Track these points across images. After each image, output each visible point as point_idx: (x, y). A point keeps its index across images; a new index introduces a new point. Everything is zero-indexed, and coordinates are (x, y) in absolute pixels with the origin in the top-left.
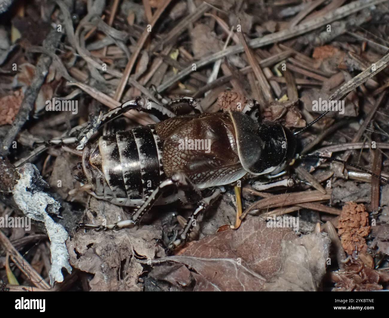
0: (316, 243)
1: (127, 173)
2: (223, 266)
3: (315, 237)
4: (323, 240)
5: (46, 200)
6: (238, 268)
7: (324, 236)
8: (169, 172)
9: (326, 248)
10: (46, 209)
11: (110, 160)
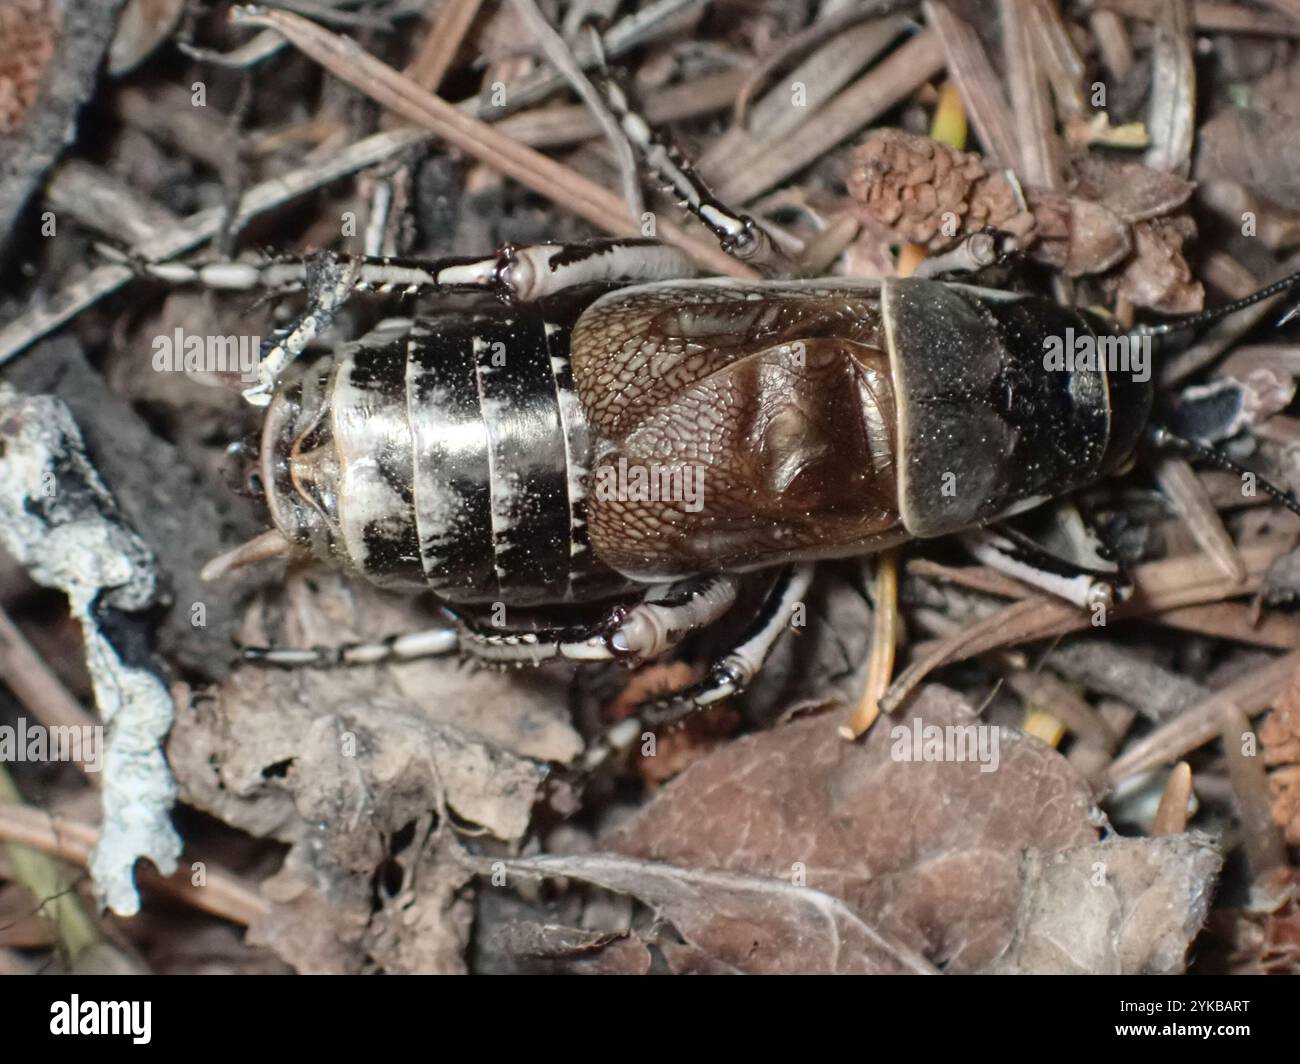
0: (1158, 874)
1: (436, 542)
2: (786, 919)
3: (1162, 852)
4: (1190, 861)
5: (99, 562)
6: (843, 935)
7: (1198, 847)
8: (608, 552)
9: (1200, 893)
10: (94, 607)
11: (371, 480)
